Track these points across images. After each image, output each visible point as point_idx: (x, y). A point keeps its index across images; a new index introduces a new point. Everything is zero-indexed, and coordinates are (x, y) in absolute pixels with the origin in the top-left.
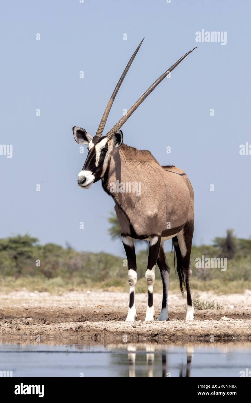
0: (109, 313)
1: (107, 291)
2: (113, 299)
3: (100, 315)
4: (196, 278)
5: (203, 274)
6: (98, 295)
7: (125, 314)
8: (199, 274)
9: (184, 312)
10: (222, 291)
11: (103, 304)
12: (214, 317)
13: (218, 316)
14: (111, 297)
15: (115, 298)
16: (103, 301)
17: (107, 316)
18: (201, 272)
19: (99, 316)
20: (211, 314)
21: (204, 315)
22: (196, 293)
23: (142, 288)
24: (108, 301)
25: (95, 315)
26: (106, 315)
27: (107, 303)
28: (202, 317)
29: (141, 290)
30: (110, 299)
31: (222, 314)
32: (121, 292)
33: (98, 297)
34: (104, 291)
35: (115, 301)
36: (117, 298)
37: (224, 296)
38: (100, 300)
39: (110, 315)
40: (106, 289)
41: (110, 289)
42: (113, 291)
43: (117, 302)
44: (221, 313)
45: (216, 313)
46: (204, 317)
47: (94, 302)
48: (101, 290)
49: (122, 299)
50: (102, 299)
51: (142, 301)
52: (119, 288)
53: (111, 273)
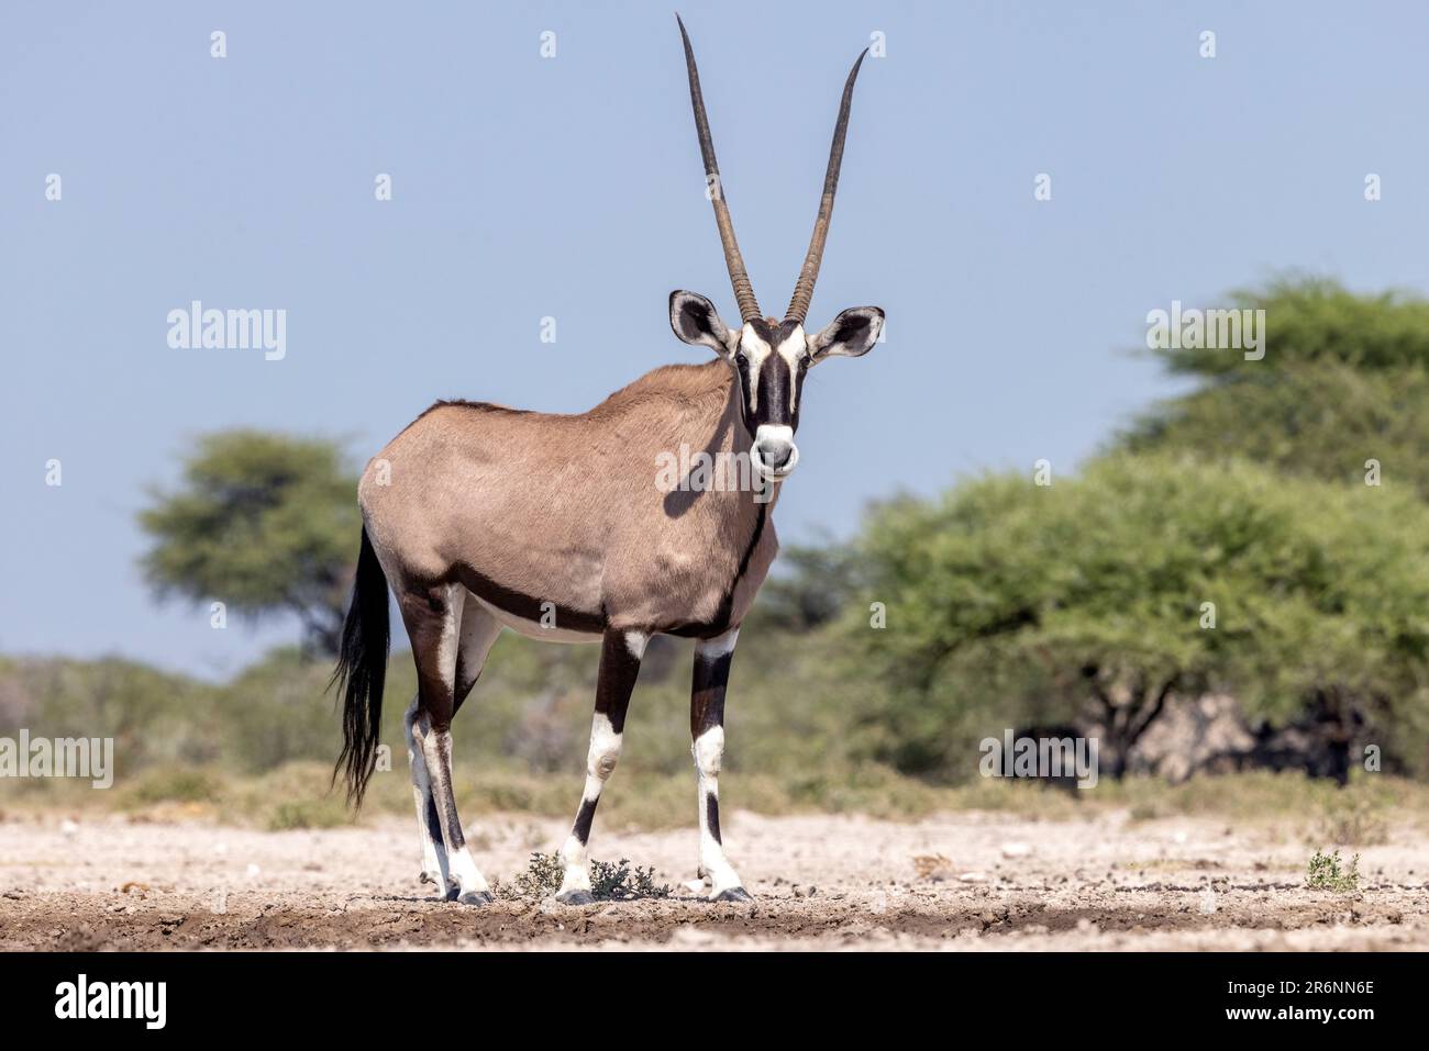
0: (179, 918)
1: (146, 820)
2: (180, 857)
3: (141, 924)
4: (518, 761)
5: (545, 746)
6: (108, 839)
7: (247, 920)
8: (526, 747)
9: (498, 910)
10: (637, 818)
11: (142, 876)
12: (630, 927)
13: (646, 926)
14: (167, 848)
15: (185, 850)
16: (139, 865)
17: (171, 928)
18: (536, 735)
19: (138, 928)
20: (615, 918)
21: (588, 922)
22: (530, 828)
23: (297, 809)
24: (158, 864)
25: (118, 924)
26: (169, 924)
27: (158, 873)
28: (575, 931)
29: (291, 815)
30: (164, 857)
31: (661, 918)
32: (205, 826)
33: (114, 848)
34: (133, 821)
35: (187, 864)
36: (195, 853)
37: (646, 838)
38: (125, 862)
39: (186, 923)
40: (139, 812)
41: (158, 811)
42: (168, 823)
43: (197, 870)
44: (658, 912)
45: (638, 910)
46: (587, 931)
47: (102, 871)
48: (119, 818)
49: (217, 854)
50: (133, 857)
51: (306, 861)
52: (194, 807)
53: (153, 745)
